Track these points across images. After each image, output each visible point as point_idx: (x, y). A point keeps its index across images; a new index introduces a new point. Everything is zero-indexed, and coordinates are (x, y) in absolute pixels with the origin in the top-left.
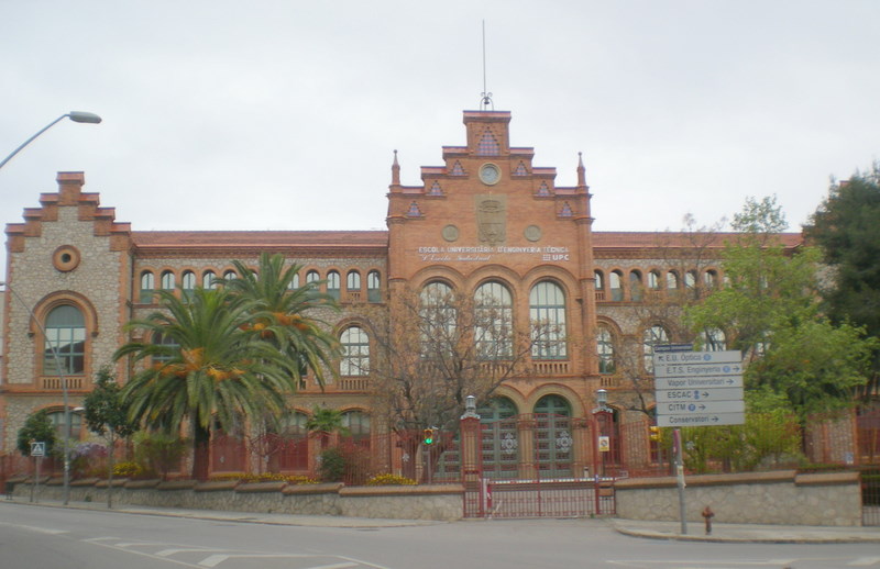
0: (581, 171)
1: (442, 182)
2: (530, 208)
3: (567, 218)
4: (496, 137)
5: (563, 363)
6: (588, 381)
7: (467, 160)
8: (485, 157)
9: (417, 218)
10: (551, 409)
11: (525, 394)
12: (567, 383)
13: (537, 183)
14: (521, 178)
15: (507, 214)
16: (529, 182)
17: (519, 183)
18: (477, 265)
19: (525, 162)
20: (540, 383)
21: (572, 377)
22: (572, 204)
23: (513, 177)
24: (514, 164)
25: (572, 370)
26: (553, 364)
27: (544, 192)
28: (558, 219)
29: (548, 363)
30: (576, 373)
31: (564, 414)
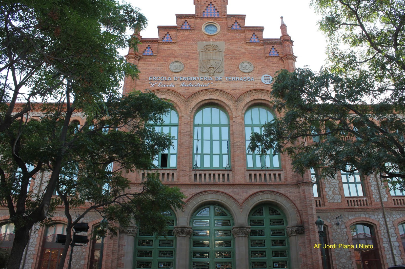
0: (283, 27)
1: (173, 33)
2: (243, 51)
3: (275, 57)
4: (217, 7)
5: (277, 173)
6: (302, 188)
7: (193, 20)
8: (208, 18)
9: (150, 56)
10: (266, 217)
11: (241, 201)
12: (282, 190)
13: (249, 34)
14: (237, 31)
15: (224, 54)
16: (242, 34)
17: (235, 35)
18: (197, 89)
19: (239, 21)
20: (255, 190)
21: (286, 185)
22: (278, 48)
23: (230, 30)
24: (230, 22)
25: (286, 179)
26: (267, 173)
27: (254, 39)
28: (266, 57)
29: (262, 173)
30: (289, 181)
31: (280, 222)
